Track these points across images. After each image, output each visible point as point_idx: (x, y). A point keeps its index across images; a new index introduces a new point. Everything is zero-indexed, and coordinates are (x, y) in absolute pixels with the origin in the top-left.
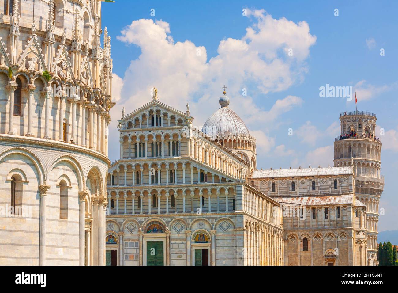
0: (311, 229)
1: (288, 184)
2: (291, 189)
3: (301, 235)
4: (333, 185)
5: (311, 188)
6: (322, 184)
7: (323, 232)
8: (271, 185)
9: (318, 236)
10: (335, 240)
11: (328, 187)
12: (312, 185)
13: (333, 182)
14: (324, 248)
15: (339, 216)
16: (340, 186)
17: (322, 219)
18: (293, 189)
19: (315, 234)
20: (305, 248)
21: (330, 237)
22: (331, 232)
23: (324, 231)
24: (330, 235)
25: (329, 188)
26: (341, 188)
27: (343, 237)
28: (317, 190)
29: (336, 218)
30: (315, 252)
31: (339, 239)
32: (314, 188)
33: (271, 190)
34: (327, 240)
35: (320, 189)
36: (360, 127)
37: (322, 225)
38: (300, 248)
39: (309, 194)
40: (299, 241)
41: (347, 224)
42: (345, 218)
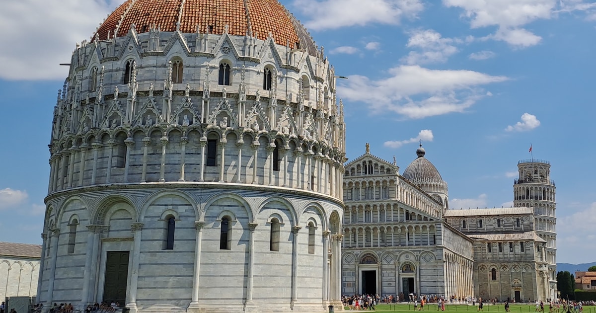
0: (499, 261)
1: (477, 222)
2: (479, 226)
3: (489, 265)
4: (516, 223)
5: (497, 225)
6: (506, 222)
7: (509, 264)
8: (462, 223)
9: (504, 267)
10: (520, 271)
11: (511, 224)
12: (497, 222)
13: (516, 220)
14: (511, 278)
15: (522, 250)
16: (522, 224)
17: (507, 252)
18: (481, 226)
19: (502, 266)
20: (494, 278)
21: (516, 268)
22: (516, 264)
23: (510, 263)
24: (515, 267)
25: (512, 226)
26: (523, 225)
27: (527, 268)
28: (502, 227)
29: (520, 251)
30: (502, 282)
31: (524, 271)
32: (499, 226)
33: (462, 226)
34: (513, 271)
35: (504, 226)
36: (536, 172)
37: (508, 258)
38: (490, 277)
39: (495, 231)
40: (488, 271)
41: (530, 257)
42: (528, 252)
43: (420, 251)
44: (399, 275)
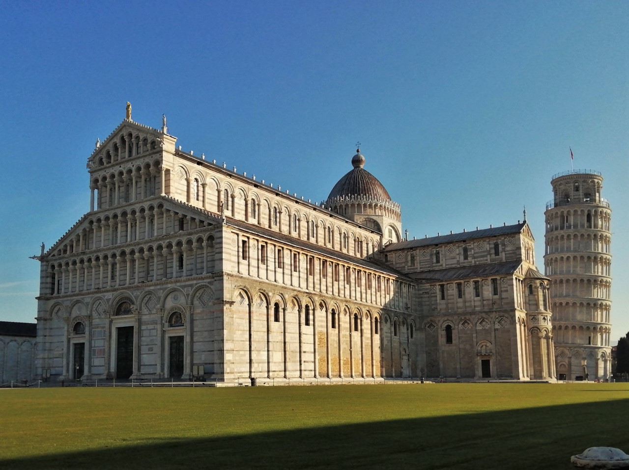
0: (456, 314)
1: (431, 255)
2: (435, 261)
3: (441, 321)
4: (493, 251)
5: (462, 257)
6: (477, 251)
7: (473, 316)
8: (409, 258)
9: (466, 322)
10: (490, 328)
11: (485, 254)
12: (462, 253)
13: (493, 246)
14: (475, 340)
15: (495, 293)
16: (504, 250)
17: (470, 297)
18: (438, 261)
19: (461, 320)
20: (449, 340)
21: (484, 323)
22: (484, 315)
23: (474, 314)
24: (483, 321)
25: (486, 256)
26: (503, 253)
27: (503, 322)
28: (470, 259)
29: (491, 295)
30: (461, 346)
31: (497, 326)
32: (466, 258)
33: (409, 264)
34: (479, 327)
35: (474, 258)
36: (577, 189)
37: (470, 306)
38: (442, 340)
39: (459, 266)
40: (439, 330)
41: (507, 304)
42: (504, 295)
43: (191, 286)
44: (164, 332)
